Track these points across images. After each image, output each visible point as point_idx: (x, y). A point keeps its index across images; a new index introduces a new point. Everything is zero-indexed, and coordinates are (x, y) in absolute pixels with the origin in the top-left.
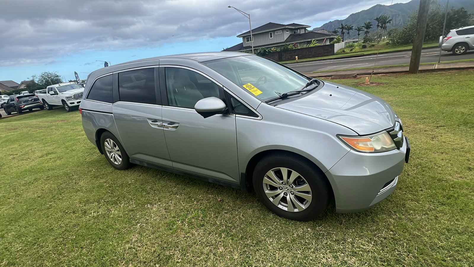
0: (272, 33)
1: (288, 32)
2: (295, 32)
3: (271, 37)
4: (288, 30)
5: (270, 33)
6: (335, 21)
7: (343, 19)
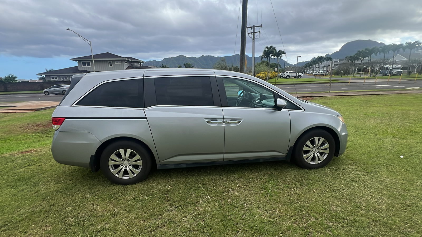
0: (111, 62)
1: (127, 64)
2: (132, 64)
3: (111, 65)
4: (127, 62)
5: (110, 62)
6: (154, 61)
7: (159, 61)
